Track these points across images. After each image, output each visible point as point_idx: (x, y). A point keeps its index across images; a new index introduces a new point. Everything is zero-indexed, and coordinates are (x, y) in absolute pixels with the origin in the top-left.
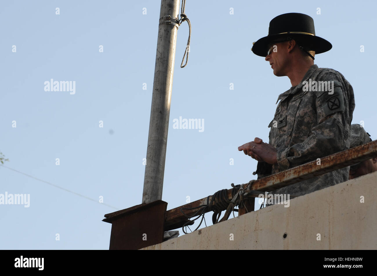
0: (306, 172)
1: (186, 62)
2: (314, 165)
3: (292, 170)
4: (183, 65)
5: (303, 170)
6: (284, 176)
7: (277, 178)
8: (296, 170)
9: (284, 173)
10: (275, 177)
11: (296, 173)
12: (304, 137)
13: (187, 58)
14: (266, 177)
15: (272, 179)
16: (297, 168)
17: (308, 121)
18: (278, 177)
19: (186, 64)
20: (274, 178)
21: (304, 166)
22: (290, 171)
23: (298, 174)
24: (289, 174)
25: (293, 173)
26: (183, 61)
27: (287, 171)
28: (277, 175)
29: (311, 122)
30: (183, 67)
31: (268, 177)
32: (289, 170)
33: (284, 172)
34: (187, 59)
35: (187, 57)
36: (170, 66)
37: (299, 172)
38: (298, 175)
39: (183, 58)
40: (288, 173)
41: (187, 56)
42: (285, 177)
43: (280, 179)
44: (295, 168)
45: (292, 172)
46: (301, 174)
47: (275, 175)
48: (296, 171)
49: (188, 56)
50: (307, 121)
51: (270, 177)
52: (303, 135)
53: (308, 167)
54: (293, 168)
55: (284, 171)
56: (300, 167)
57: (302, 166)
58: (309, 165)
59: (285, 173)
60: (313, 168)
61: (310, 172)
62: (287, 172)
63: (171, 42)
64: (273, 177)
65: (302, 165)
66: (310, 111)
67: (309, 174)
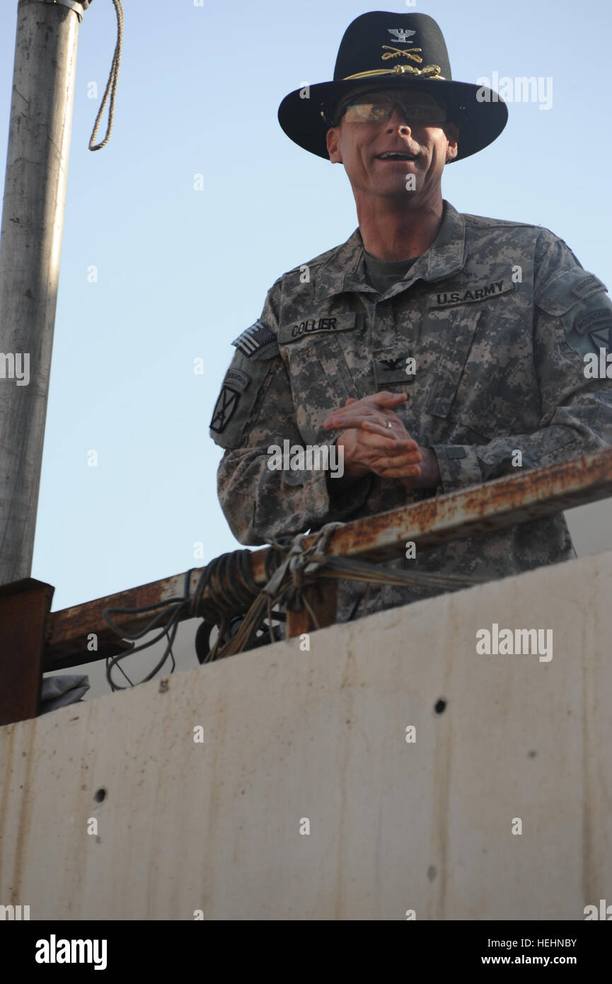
0: (504, 506)
1: (108, 133)
2: (530, 484)
3: (460, 496)
4: (95, 143)
5: (494, 496)
6: (434, 514)
7: (410, 519)
8: (474, 496)
9: (434, 504)
10: (405, 516)
11: (475, 507)
13: (110, 120)
14: (377, 515)
15: (396, 522)
16: (477, 491)
17: (519, 384)
18: (414, 518)
19: (106, 139)
20: (401, 519)
21: (498, 487)
22: (454, 499)
23: (478, 509)
24: (449, 510)
25: (463, 507)
26: (95, 128)
27: (443, 497)
28: (413, 512)
29: (525, 388)
30: (97, 148)
31: (383, 517)
32: (451, 495)
33: (433, 503)
34: (109, 124)
35: (110, 116)
36: (59, 146)
37: (483, 504)
38: (481, 513)
39: (97, 120)
40: (447, 506)
41: (110, 111)
42: (438, 518)
43: (421, 523)
44: (468, 489)
45: (461, 502)
46: (490, 510)
47: (405, 510)
48: (472, 501)
49: (113, 112)
50: (516, 384)
51: (387, 516)
53: (510, 489)
54: (462, 491)
55: (433, 500)
56: (485, 489)
57: (493, 486)
58: (516, 482)
59: (438, 505)
60: (528, 491)
61: (517, 504)
62: (443, 502)
64: (399, 515)
65: (493, 482)
67: (514, 510)
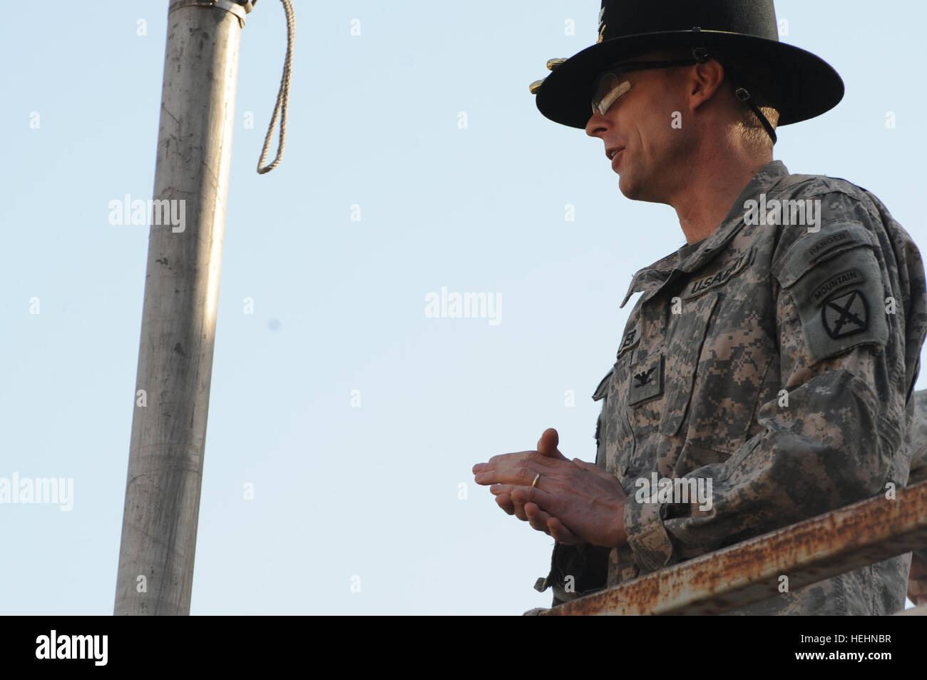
0: (740, 579)
1: (279, 151)
2: (769, 551)
3: (686, 569)
4: (265, 164)
5: (728, 568)
6: (655, 593)
7: (628, 600)
8: (703, 570)
9: (656, 580)
10: (621, 597)
11: (704, 582)
12: (732, 441)
13: (281, 136)
14: (587, 597)
15: (611, 604)
16: (707, 561)
17: (748, 378)
18: (632, 598)
19: (277, 159)
20: (616, 600)
21: (731, 556)
22: (679, 573)
23: (708, 585)
24: (674, 586)
25: (690, 582)
26: (265, 147)
27: (666, 572)
28: (631, 590)
29: (757, 383)
30: (267, 170)
31: (595, 598)
32: (675, 568)
33: (654, 579)
34: (281, 141)
35: (282, 131)
36: (215, 171)
37: (714, 577)
38: (712, 589)
39: (267, 137)
40: (671, 581)
41: (282, 126)
42: (660, 597)
43: (640, 604)
44: (696, 560)
45: (688, 576)
46: (722, 585)
47: (621, 589)
48: (700, 574)
49: (285, 127)
50: (743, 379)
51: (600, 596)
52: (727, 435)
53: (747, 558)
54: (689, 563)
55: (655, 575)
56: (716, 558)
57: (726, 555)
58: (752, 549)
59: (660, 581)
60: (767, 560)
61: (755, 577)
62: (666, 577)
63: (217, 76)
64: (614, 596)
65: (726, 551)
66: (757, 340)
67: (751, 584)
